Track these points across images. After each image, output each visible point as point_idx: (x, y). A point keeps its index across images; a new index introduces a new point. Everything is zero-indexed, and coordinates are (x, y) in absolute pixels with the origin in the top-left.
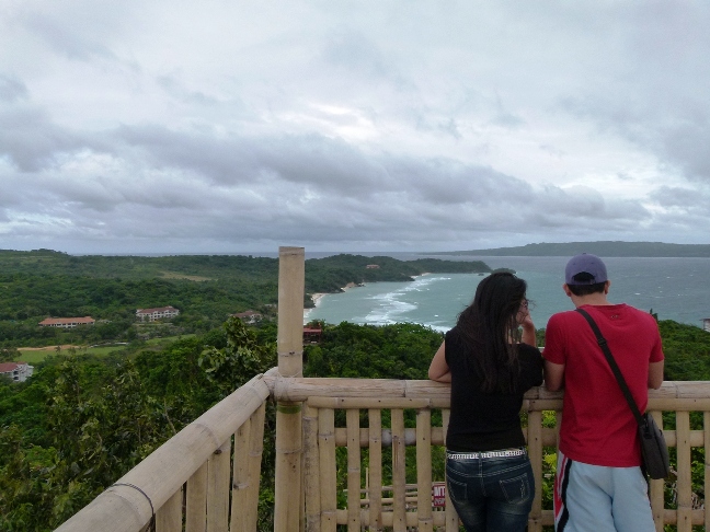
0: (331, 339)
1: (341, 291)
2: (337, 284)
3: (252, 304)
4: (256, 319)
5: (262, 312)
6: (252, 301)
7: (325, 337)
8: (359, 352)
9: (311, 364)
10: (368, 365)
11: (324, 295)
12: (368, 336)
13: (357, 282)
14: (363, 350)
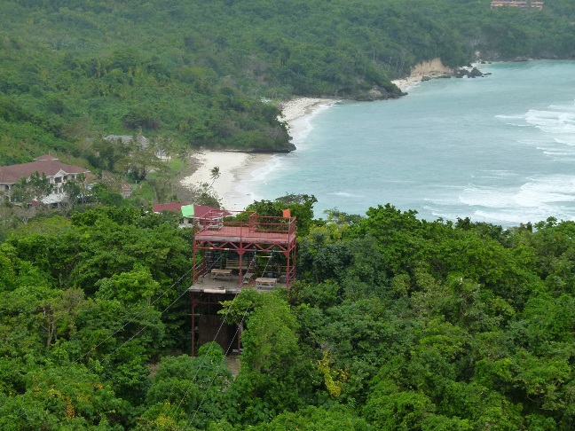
0: (328, 272)
1: (394, 93)
2: (376, 67)
3: (56, 131)
4: (73, 189)
5: (94, 163)
6: (57, 119)
7: (309, 261)
8: (434, 323)
9: (251, 362)
10: (465, 375)
11: (324, 106)
12: (473, 264)
13: (455, 61)
14: (449, 314)
